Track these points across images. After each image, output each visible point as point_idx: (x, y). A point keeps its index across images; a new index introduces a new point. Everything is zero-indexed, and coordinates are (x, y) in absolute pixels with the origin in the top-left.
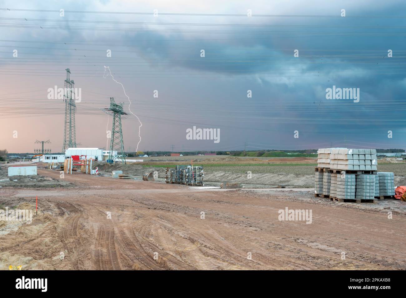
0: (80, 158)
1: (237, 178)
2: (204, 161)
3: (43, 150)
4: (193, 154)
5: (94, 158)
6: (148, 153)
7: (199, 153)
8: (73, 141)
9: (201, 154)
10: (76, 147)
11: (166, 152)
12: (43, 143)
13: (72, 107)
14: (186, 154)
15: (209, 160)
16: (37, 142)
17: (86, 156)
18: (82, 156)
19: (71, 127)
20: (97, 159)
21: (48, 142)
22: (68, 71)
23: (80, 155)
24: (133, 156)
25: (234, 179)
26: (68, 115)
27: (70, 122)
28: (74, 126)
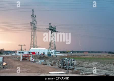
0: (35, 53)
1: (103, 66)
2: (97, 56)
3: (22, 49)
4: (95, 52)
5: (43, 53)
6: (72, 52)
7: (99, 52)
8: (35, 45)
9: (100, 53)
10: (37, 48)
11: (82, 51)
12: (22, 45)
13: (35, 28)
14: (92, 52)
15: (100, 56)
16: (19, 45)
17: (39, 52)
18: (37, 52)
19: (34, 38)
20: (44, 54)
21: (24, 45)
22: (33, 11)
23: (36, 52)
24: (65, 53)
25: (102, 67)
26: (33, 32)
27: (34, 36)
28: (36, 38)
